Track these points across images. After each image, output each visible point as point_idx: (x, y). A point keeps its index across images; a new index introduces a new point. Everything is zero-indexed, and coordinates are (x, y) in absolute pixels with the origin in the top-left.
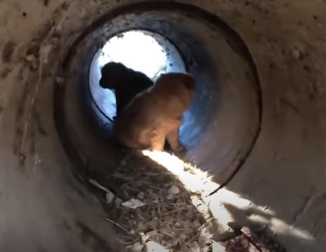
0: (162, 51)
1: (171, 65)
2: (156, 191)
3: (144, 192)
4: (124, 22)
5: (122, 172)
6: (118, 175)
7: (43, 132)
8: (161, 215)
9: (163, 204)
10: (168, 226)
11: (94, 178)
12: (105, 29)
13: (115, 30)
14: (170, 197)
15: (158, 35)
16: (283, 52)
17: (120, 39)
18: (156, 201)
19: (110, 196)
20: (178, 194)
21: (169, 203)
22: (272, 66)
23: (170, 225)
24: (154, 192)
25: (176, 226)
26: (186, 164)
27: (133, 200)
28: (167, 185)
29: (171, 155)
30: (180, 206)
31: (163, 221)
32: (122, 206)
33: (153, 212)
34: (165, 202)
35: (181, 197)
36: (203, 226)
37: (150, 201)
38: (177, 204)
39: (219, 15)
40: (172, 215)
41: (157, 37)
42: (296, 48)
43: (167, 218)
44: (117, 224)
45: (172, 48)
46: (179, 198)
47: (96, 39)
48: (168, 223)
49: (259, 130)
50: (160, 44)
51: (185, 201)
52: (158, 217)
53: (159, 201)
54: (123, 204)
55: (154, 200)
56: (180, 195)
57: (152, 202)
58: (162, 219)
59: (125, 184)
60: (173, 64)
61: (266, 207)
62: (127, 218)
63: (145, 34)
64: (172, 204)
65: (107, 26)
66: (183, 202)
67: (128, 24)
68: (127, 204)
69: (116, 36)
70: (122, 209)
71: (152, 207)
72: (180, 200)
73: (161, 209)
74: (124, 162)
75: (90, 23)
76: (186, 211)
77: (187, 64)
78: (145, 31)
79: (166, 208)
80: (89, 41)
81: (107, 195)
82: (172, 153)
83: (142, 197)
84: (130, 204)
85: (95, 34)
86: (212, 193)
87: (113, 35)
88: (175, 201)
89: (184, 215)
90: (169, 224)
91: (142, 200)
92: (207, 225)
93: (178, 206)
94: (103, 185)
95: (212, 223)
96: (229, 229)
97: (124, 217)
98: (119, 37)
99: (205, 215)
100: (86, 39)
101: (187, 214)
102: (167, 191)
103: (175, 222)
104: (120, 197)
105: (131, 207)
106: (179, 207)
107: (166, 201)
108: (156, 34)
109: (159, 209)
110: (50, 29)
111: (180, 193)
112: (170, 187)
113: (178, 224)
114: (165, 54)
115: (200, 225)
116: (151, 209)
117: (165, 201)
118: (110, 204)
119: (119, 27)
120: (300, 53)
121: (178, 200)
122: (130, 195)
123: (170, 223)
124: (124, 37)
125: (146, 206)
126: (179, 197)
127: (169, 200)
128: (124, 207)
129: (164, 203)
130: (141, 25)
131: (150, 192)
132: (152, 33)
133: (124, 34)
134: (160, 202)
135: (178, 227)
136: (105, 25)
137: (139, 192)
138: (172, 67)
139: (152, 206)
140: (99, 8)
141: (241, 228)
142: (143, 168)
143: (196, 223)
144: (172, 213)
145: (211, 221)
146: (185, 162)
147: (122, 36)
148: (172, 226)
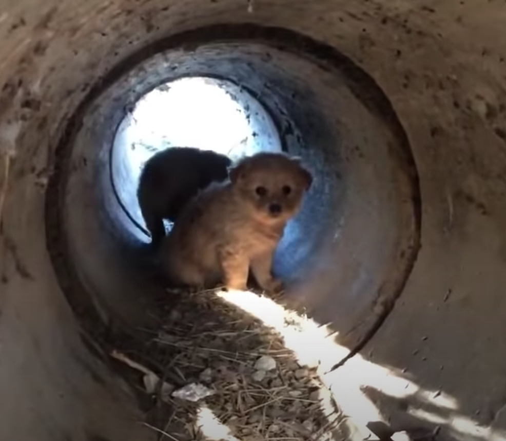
0: (237, 110)
1: (254, 135)
2: (233, 367)
3: (213, 368)
4: (166, 65)
5: (172, 333)
6: (165, 340)
7: (25, 275)
8: (243, 412)
9: (246, 391)
10: (258, 433)
11: (120, 349)
12: (133, 80)
13: (152, 79)
14: (259, 377)
15: (229, 83)
16: (456, 105)
17: (164, 93)
18: (235, 386)
19: (151, 379)
20: (273, 371)
21: (259, 388)
22: (435, 131)
23: (261, 431)
24: (229, 369)
25: (271, 432)
26: (287, 311)
27: (193, 386)
28: (254, 354)
29: (260, 296)
30: (278, 394)
31: (247, 423)
32: (172, 398)
33: (229, 407)
34: (250, 387)
35: (280, 376)
36: (322, 429)
37: (224, 386)
38: (273, 389)
39: (333, 43)
40: (265, 410)
41: (228, 86)
42: (479, 97)
43: (255, 418)
44: (163, 432)
45: (255, 105)
46: (275, 379)
47: (117, 100)
48: (257, 427)
49: (417, 248)
50: (234, 98)
51: (287, 383)
52: (240, 417)
53: (240, 385)
54: (175, 394)
55: (229, 383)
56: (278, 372)
57: (227, 388)
58: (245, 418)
59: (178, 356)
60: (257, 132)
61: (436, 393)
62: (183, 420)
63: (207, 83)
64: (263, 389)
65: (136, 75)
66: (283, 385)
67: (174, 68)
68: (180, 393)
69: (157, 89)
70: (173, 404)
71: (227, 397)
72: (278, 381)
73: (243, 399)
74: (175, 314)
75: (100, 72)
76: (290, 402)
77: (283, 133)
78: (207, 79)
79: (253, 397)
80: (104, 103)
81: (145, 379)
82: (261, 293)
83: (208, 379)
84: (188, 393)
85: (115, 90)
86: (336, 367)
87: (150, 89)
88: (270, 383)
89: (287, 411)
90: (259, 428)
91: (208, 385)
92: (329, 428)
93: (274, 393)
94: (138, 360)
95: (338, 424)
96: (370, 436)
97: (176, 418)
98: (162, 90)
99: (323, 410)
100: (98, 100)
101: (292, 409)
102: (253, 365)
103: (268, 426)
104: (169, 380)
105: (189, 399)
106: (276, 394)
107: (252, 383)
108: (225, 82)
109: (240, 400)
110: (13, 93)
111: (278, 368)
112: (258, 358)
113: (274, 428)
114: (243, 114)
115: (315, 428)
116: (226, 402)
117: (251, 385)
118: (151, 395)
119: (158, 74)
120: (488, 106)
121: (274, 383)
122: (187, 376)
123: (260, 426)
124: (170, 90)
125: (217, 396)
126: (276, 376)
127: (258, 382)
128: (177, 399)
129: (248, 389)
130: (196, 68)
131: (223, 368)
132: (218, 81)
133: (169, 84)
134: (242, 388)
135: (276, 435)
136: (132, 73)
137: (202, 370)
138: (256, 137)
139: (226, 395)
140: (115, 46)
141: (392, 434)
142: (211, 324)
143: (309, 426)
144: (264, 407)
145: (336, 419)
146: (286, 308)
147: (167, 89)
148: (265, 431)
